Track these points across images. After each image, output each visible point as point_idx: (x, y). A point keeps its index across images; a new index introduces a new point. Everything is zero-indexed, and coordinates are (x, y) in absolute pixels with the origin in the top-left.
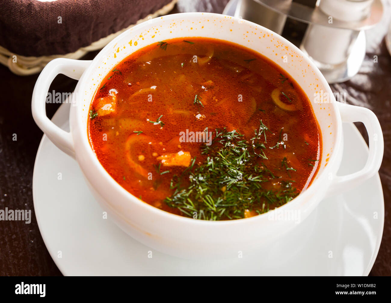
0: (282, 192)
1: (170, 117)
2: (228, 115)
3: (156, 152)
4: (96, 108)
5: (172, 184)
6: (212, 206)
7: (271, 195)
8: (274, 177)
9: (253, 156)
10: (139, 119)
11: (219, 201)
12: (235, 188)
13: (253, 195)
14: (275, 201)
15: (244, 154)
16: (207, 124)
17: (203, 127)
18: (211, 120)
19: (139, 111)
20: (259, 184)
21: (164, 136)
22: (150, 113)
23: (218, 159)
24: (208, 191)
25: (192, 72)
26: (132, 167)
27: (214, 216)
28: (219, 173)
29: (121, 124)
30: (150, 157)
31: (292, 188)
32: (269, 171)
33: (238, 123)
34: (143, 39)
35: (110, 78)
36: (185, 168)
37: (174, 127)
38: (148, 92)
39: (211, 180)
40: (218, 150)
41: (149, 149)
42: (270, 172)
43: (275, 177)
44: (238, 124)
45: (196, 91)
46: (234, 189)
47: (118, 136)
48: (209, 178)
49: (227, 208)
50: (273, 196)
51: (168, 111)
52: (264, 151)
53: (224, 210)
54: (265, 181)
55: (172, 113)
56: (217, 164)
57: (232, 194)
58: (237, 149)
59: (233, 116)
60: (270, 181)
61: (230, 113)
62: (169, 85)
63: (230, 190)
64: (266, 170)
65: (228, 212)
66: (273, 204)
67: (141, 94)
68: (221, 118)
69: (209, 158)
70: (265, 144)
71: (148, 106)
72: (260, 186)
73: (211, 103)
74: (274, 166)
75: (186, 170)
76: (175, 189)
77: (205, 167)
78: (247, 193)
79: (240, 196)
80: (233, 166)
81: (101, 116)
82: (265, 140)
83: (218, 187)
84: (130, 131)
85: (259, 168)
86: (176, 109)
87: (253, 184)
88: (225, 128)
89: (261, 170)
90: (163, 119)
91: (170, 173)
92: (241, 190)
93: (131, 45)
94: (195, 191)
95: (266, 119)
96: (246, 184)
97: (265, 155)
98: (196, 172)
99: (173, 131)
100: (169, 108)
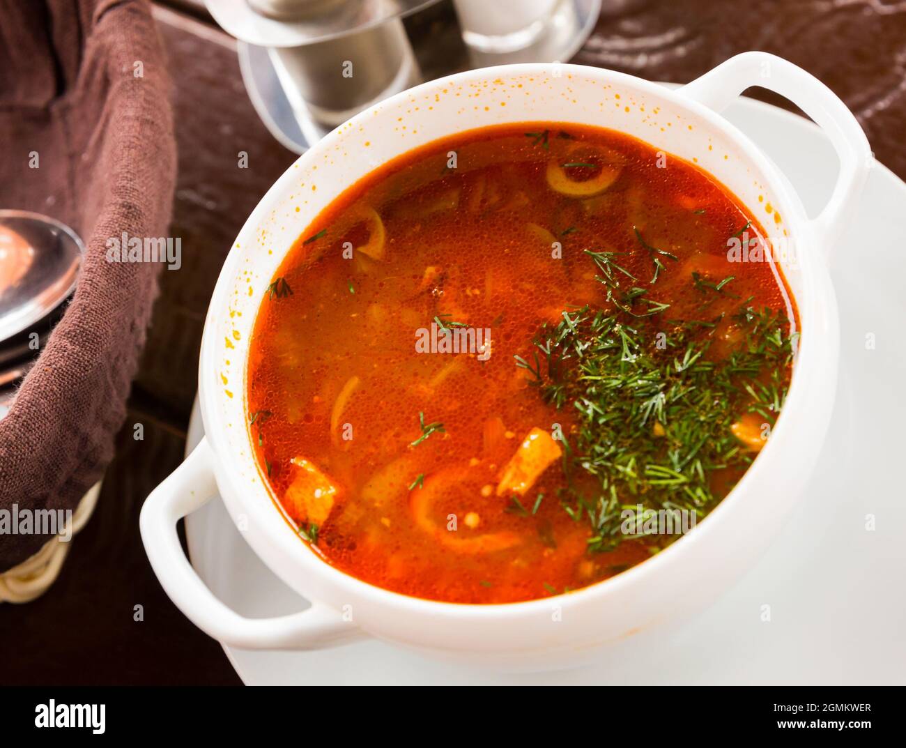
0: (753, 337)
1: (437, 402)
2: (525, 298)
3: (483, 486)
4: (302, 517)
5: (569, 510)
6: (673, 477)
7: (742, 359)
8: (713, 326)
9: (641, 325)
10: (392, 458)
11: (675, 458)
12: (675, 409)
13: (715, 390)
14: (757, 363)
15: (624, 336)
16: (508, 349)
17: (508, 361)
18: (508, 337)
19: (375, 445)
20: (703, 363)
21: (464, 445)
22: (396, 429)
23: (593, 390)
24: (638, 460)
25: (381, 285)
26: (474, 551)
27: (694, 492)
28: (621, 410)
29: (373, 501)
30: (485, 503)
31: (761, 314)
32: (695, 324)
33: (555, 295)
34: (240, 314)
35: (260, 441)
36: (559, 462)
37: (462, 411)
38: (351, 397)
39: (623, 437)
40: (576, 374)
41: (467, 492)
42: (698, 322)
43: (714, 322)
44: (557, 296)
45: (425, 313)
46: (675, 414)
47: (392, 525)
48: (616, 438)
49: (699, 456)
50: (745, 360)
51: (422, 396)
52: (649, 298)
53: (699, 465)
54: (707, 347)
55: (433, 392)
56: (602, 400)
57: (680, 425)
58: (604, 340)
59: (535, 291)
60: (714, 338)
61: (522, 291)
62: (371, 349)
63: (669, 421)
64: (689, 326)
65: (707, 459)
66: (760, 370)
67: (344, 414)
68: (519, 315)
69: (577, 404)
70: (639, 285)
71: (381, 423)
72: (708, 363)
73: (473, 307)
74: (691, 306)
75: (564, 463)
76: (585, 512)
77: (589, 424)
78: (702, 399)
79: (695, 413)
80: (631, 377)
81: (325, 522)
82: (630, 278)
83: (646, 436)
84: (401, 495)
85: (674, 336)
86: (430, 378)
87: (693, 372)
88: (545, 326)
89: (680, 336)
90: (430, 417)
91: (547, 495)
92: (688, 403)
93: (233, 347)
94: (621, 482)
95: (591, 238)
96: (684, 384)
97: (657, 304)
98: (583, 448)
99: (470, 419)
100: (417, 387)
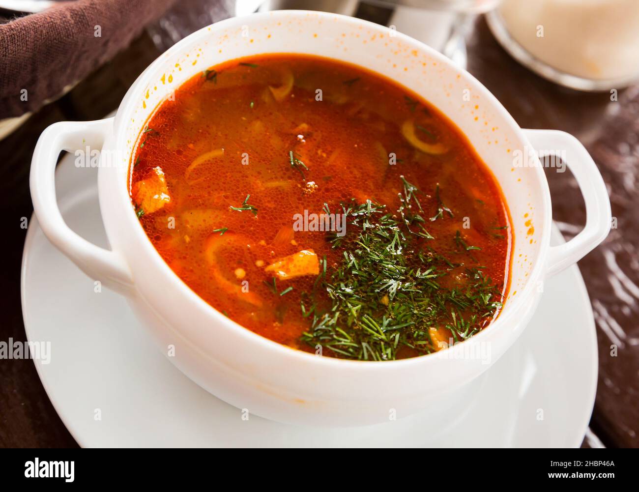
0: (472, 288)
1: (262, 196)
2: (351, 177)
3: (260, 259)
4: (138, 201)
5: (303, 307)
6: (378, 332)
7: (459, 296)
8: (452, 266)
9: (410, 237)
10: (215, 207)
11: (386, 322)
12: (403, 295)
13: (432, 301)
14: (467, 304)
15: (397, 236)
16: (323, 197)
17: (319, 203)
18: (327, 190)
19: (209, 193)
20: (434, 282)
21: (263, 230)
22: (228, 193)
23: (360, 252)
24: (363, 308)
25: (271, 114)
26: (230, 292)
27: (386, 349)
28: (370, 274)
29: (187, 222)
30: (254, 269)
31: (485, 279)
32: (442, 259)
33: (369, 187)
34: (180, 69)
35: (143, 145)
36: (314, 277)
37: (275, 211)
38: (213, 159)
39: (361, 290)
40: (355, 237)
41: (248, 256)
42: (444, 258)
43: (454, 265)
44: (370, 189)
45: (287, 145)
46: (401, 298)
47: (189, 243)
48: (357, 287)
49: (401, 331)
50: (461, 297)
51: (255, 187)
52: (424, 226)
53: (398, 336)
54: (442, 275)
55: (263, 189)
56: (362, 261)
57: (400, 306)
58: (383, 230)
59: (359, 178)
60: (449, 274)
61: (351, 172)
62: (242, 142)
63: (395, 300)
64: (438, 257)
65: (404, 337)
66: (466, 309)
67: (202, 165)
68: (342, 184)
69: (345, 254)
70: (422, 215)
71: (221, 184)
72: (437, 284)
73: (317, 161)
74: (446, 247)
75: (317, 280)
76: (312, 315)
77: (345, 269)
78: (422, 301)
79: (413, 306)
80: (387, 260)
81: (150, 214)
82: (419, 209)
83: (376, 299)
84: (206, 231)
85: (426, 256)
86: (266, 181)
87: (426, 283)
88: (353, 199)
89: (430, 259)
90: (252, 201)
91: (294, 290)
92: (412, 298)
93: (164, 83)
94: (344, 314)
95: (409, 173)
96: (416, 286)
97: (427, 233)
98: (334, 280)
99: (276, 218)
100: (256, 180)
